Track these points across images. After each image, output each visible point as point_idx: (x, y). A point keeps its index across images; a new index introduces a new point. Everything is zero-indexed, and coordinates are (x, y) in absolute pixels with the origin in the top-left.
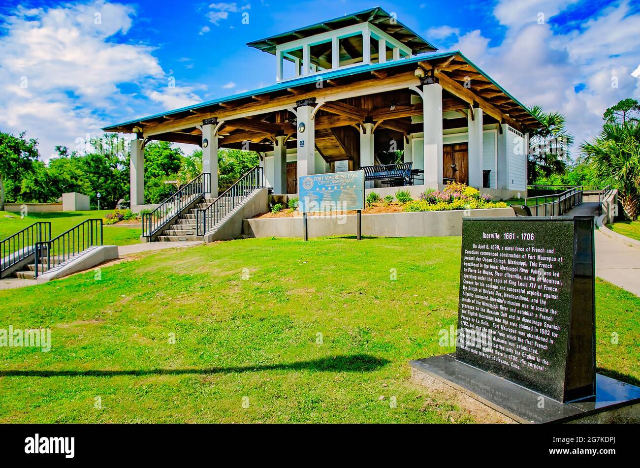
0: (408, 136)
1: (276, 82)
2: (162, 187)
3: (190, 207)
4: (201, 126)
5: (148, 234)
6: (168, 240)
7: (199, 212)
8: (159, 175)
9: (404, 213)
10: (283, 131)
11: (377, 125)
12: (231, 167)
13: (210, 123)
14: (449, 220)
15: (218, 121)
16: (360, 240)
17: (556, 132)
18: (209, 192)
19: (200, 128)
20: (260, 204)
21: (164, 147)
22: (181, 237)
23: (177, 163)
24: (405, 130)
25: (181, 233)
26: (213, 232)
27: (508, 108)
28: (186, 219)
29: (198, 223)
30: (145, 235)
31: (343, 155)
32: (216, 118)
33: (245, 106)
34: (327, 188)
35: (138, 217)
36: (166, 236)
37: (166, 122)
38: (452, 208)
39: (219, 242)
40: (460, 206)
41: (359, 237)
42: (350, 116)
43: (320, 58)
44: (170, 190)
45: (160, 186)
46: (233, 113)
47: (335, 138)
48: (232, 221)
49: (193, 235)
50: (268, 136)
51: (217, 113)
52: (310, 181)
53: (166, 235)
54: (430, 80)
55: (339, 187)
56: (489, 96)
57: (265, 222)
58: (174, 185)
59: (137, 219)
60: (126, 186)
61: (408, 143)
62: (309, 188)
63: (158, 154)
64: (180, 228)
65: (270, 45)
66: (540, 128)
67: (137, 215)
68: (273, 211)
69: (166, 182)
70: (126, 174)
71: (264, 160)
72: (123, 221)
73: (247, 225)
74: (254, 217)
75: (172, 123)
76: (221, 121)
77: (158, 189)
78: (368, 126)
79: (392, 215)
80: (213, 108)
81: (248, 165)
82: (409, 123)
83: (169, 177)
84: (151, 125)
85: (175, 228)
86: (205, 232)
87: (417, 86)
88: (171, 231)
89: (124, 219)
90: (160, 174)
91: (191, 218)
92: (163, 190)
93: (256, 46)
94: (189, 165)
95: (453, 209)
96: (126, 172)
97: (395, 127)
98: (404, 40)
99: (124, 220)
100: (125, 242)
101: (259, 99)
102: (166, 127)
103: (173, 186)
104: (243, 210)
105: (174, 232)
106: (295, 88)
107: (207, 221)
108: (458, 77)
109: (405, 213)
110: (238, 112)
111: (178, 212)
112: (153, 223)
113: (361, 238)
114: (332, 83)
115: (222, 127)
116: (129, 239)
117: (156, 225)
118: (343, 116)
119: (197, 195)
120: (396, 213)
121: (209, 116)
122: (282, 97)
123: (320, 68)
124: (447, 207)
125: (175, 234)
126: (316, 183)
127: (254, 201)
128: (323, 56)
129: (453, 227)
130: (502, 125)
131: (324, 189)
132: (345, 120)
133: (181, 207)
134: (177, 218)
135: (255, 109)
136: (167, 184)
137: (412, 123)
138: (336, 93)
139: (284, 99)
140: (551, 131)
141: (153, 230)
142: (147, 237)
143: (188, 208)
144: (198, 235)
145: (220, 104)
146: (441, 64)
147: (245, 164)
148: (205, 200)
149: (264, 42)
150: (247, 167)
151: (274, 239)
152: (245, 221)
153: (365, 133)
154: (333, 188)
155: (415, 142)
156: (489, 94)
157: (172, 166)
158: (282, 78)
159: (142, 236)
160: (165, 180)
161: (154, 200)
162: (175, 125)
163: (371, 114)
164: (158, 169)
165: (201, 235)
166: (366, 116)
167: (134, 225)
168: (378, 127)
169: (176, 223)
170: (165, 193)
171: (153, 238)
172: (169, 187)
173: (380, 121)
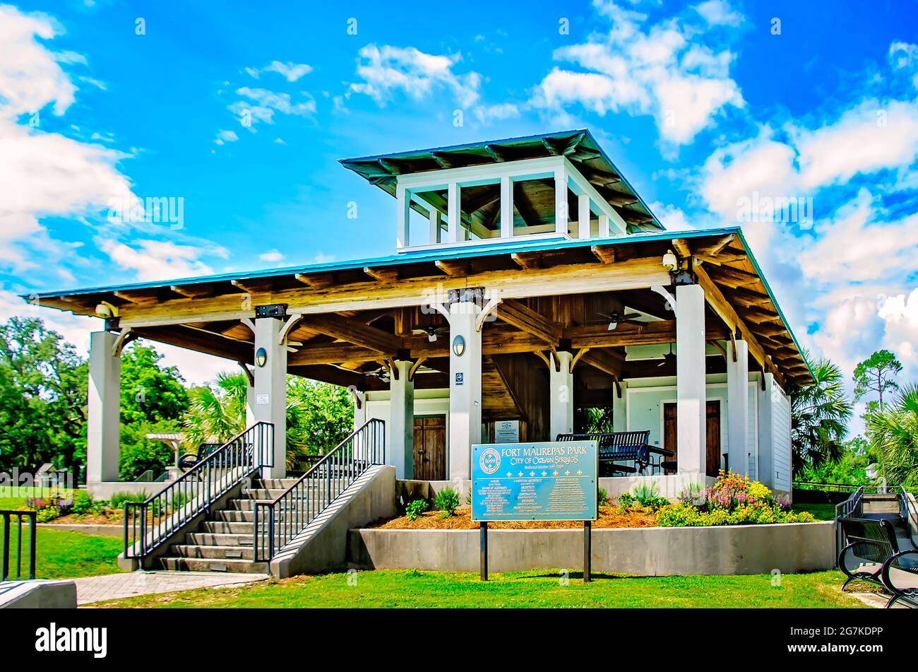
0: (620, 383)
1: (395, 249)
2: (140, 445)
3: (230, 495)
4: (253, 320)
5: (138, 550)
6: (184, 567)
7: (260, 507)
8: (131, 420)
9: (657, 528)
10: (409, 351)
11: (578, 356)
12: (293, 415)
13: (272, 314)
14: (735, 544)
15: (288, 312)
16: (590, 581)
17: (830, 393)
18: (270, 464)
19: (250, 324)
20: (380, 497)
21: (144, 361)
22: (214, 563)
23: (169, 397)
24: (615, 370)
25: (213, 554)
26: (289, 556)
27: (776, 344)
28: (221, 520)
29: (257, 533)
30: (130, 554)
31: (510, 410)
32: (286, 306)
33: (346, 287)
34: (527, 473)
35: (107, 508)
36: (180, 559)
37: (173, 301)
38: (737, 522)
39: (303, 577)
40: (748, 517)
41: (586, 575)
42: (536, 334)
43: (472, 215)
44: (157, 453)
45: (135, 442)
46: (319, 299)
47: (498, 374)
48: (326, 533)
49: (241, 558)
50: (380, 357)
51: (287, 295)
52: (493, 457)
53: (177, 555)
54: (686, 277)
55: (549, 472)
56: (758, 321)
57: (395, 537)
58: (168, 443)
59: (104, 513)
60: (58, 436)
61: (619, 396)
62: (491, 471)
63: (129, 375)
64: (211, 542)
65: (386, 171)
66: (806, 384)
67: (105, 505)
68: (409, 516)
69: (150, 436)
70: (58, 410)
71: (363, 406)
72: (69, 518)
73: (358, 542)
74: (369, 525)
75: (188, 305)
76: (295, 313)
77: (132, 448)
78: (564, 356)
79: (639, 531)
80: (281, 283)
81: (326, 415)
82: (621, 358)
83: (157, 425)
84: (142, 304)
85: (200, 541)
86: (272, 553)
87: (664, 287)
88: (190, 547)
89: (72, 512)
90: (133, 416)
91: (234, 520)
92: (142, 453)
93: (359, 168)
94: (207, 404)
95: (739, 524)
96: (60, 405)
97: (602, 364)
98: (617, 202)
99: (73, 515)
100: (80, 568)
101: (377, 277)
102: (174, 312)
103: (165, 446)
104: (350, 509)
105: (198, 550)
106: (449, 262)
107: (276, 530)
108: (724, 279)
109: (661, 528)
110: (330, 298)
111: (205, 504)
112: (149, 527)
113: (591, 577)
114: (520, 261)
115: (296, 326)
116: (91, 560)
117: (156, 532)
118: (527, 331)
119: (246, 468)
120: (644, 528)
121: (268, 300)
122: (421, 279)
123: (471, 235)
124: (729, 518)
125: (199, 553)
126: (505, 460)
127: (369, 491)
128: (476, 212)
129: (741, 557)
130: (765, 374)
131: (521, 474)
132: (523, 341)
133: (212, 494)
134: (202, 517)
135: (366, 298)
136: (153, 440)
137: (627, 359)
138: (524, 282)
139: (425, 284)
140: (824, 391)
141: (149, 542)
142: (135, 558)
143: (225, 498)
144: (257, 560)
145: (297, 276)
146: (707, 250)
147: (320, 413)
148: (263, 482)
149: (374, 164)
150: (323, 418)
151: (416, 574)
152: (352, 532)
153: (558, 370)
154: (538, 473)
155: (630, 394)
156: (758, 316)
157: (160, 403)
158: (407, 242)
159: (122, 555)
160: (147, 430)
161: (124, 471)
162: (195, 310)
163: (569, 336)
164: (129, 407)
165: (264, 561)
166: (561, 337)
167: (99, 528)
168: (579, 361)
169: (202, 529)
170: (147, 459)
171: (149, 562)
172: (156, 447)
173: (585, 350)
